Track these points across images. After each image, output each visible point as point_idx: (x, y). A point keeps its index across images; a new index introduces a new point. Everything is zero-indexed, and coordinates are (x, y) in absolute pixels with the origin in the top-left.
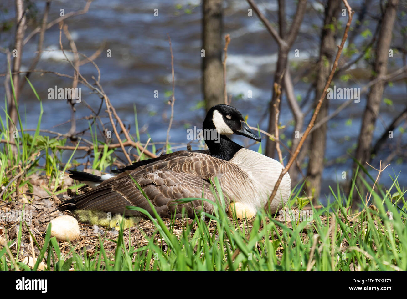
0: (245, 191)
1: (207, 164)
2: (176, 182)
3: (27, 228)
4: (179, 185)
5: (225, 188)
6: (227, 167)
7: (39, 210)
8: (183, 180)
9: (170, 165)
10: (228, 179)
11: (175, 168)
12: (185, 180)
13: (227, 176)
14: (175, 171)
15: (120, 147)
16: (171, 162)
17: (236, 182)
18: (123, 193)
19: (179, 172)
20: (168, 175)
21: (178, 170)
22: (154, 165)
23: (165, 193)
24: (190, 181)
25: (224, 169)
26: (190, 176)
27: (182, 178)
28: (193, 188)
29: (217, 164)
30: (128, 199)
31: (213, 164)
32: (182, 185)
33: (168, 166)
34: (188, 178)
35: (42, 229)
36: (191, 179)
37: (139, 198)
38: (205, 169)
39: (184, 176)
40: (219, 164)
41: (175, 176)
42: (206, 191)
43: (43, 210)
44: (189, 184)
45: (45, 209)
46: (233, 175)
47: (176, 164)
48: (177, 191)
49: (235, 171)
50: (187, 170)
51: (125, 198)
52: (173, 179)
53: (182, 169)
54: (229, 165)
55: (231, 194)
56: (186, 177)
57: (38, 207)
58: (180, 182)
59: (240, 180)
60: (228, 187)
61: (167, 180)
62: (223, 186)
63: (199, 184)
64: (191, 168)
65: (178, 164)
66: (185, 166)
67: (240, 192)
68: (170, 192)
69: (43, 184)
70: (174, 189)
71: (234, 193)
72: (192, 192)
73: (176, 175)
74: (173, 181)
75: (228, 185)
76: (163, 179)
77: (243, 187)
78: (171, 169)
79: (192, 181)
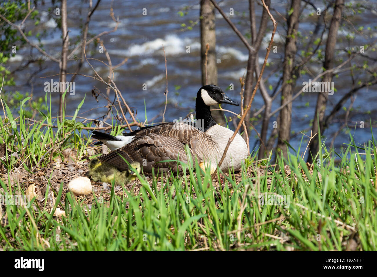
0: (212, 154)
1: (188, 132)
2: (163, 144)
3: (55, 187)
4: (164, 146)
5: (198, 151)
6: (202, 136)
7: (65, 173)
8: (167, 143)
9: (162, 131)
10: (202, 145)
11: (164, 133)
12: (169, 142)
13: (202, 142)
14: (164, 135)
15: (127, 127)
16: (163, 129)
17: (207, 147)
18: (128, 152)
19: (166, 136)
20: (158, 138)
21: (166, 135)
22: (151, 129)
23: (153, 152)
24: (172, 144)
25: (200, 137)
26: (173, 141)
27: (167, 141)
28: (173, 149)
29: (195, 133)
30: (131, 156)
31: (192, 133)
32: (166, 146)
33: (160, 131)
34: (172, 142)
35: (66, 187)
36: (173, 143)
37: (137, 156)
38: (185, 136)
39: (169, 140)
40: (196, 133)
41: (162, 139)
42: (182, 152)
43: (67, 173)
44: (171, 146)
45: (69, 172)
46: (206, 142)
47: (165, 130)
48: (162, 151)
49: (208, 139)
50: (172, 135)
51: (129, 156)
52: (161, 141)
53: (169, 135)
54: (203, 135)
55: (201, 156)
56: (170, 141)
57: (64, 171)
58: (165, 144)
59: (209, 145)
60: (200, 150)
61: (156, 142)
62: (197, 149)
63: (178, 147)
64: (175, 134)
65: (167, 130)
66: (171, 132)
67: (209, 155)
68: (157, 152)
69: (72, 155)
70: (160, 149)
71: (204, 155)
72: (172, 152)
73: (164, 139)
74: (160, 143)
75: (201, 149)
76: (154, 141)
77: (212, 151)
78: (161, 134)
79: (174, 144)
